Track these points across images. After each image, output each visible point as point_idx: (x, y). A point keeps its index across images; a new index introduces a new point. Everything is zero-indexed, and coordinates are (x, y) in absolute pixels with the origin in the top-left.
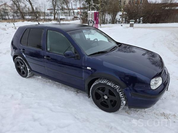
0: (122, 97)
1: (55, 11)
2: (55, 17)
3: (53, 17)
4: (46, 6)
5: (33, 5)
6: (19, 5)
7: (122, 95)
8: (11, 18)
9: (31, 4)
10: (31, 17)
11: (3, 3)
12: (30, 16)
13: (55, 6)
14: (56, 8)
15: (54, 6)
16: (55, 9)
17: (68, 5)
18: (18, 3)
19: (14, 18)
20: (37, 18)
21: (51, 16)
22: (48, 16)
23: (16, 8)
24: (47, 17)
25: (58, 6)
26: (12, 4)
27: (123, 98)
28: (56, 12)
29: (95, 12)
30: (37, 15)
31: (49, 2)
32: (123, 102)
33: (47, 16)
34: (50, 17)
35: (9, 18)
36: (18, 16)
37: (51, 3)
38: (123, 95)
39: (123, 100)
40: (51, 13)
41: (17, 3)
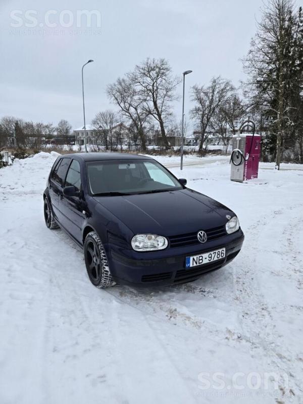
0: (104, 258)
1: (203, 135)
2: (201, 147)
3: (197, 146)
4: (188, 127)
5: (164, 125)
6: (141, 125)
7: (103, 254)
8: (125, 147)
9: (162, 123)
10: (157, 147)
11: (118, 124)
12: (156, 145)
13: (206, 125)
14: (207, 130)
15: (204, 126)
16: (204, 132)
17: (234, 123)
18: (141, 123)
19: (129, 148)
20: (167, 149)
21: (195, 144)
22: (190, 145)
23: (136, 131)
24: (186, 148)
25: (212, 126)
26: (131, 126)
27: (104, 261)
28: (206, 137)
29: (247, 136)
30: (169, 144)
31: (194, 119)
32: (105, 268)
33: (187, 145)
34: (192, 147)
35: (122, 148)
36: (136, 145)
37: (199, 121)
38: (104, 256)
39: (104, 264)
40: (196, 139)
41: (139, 123)
